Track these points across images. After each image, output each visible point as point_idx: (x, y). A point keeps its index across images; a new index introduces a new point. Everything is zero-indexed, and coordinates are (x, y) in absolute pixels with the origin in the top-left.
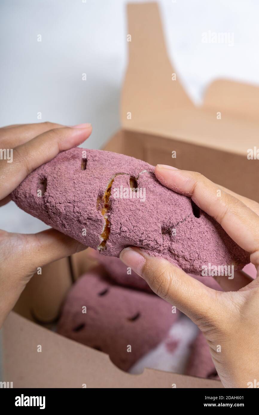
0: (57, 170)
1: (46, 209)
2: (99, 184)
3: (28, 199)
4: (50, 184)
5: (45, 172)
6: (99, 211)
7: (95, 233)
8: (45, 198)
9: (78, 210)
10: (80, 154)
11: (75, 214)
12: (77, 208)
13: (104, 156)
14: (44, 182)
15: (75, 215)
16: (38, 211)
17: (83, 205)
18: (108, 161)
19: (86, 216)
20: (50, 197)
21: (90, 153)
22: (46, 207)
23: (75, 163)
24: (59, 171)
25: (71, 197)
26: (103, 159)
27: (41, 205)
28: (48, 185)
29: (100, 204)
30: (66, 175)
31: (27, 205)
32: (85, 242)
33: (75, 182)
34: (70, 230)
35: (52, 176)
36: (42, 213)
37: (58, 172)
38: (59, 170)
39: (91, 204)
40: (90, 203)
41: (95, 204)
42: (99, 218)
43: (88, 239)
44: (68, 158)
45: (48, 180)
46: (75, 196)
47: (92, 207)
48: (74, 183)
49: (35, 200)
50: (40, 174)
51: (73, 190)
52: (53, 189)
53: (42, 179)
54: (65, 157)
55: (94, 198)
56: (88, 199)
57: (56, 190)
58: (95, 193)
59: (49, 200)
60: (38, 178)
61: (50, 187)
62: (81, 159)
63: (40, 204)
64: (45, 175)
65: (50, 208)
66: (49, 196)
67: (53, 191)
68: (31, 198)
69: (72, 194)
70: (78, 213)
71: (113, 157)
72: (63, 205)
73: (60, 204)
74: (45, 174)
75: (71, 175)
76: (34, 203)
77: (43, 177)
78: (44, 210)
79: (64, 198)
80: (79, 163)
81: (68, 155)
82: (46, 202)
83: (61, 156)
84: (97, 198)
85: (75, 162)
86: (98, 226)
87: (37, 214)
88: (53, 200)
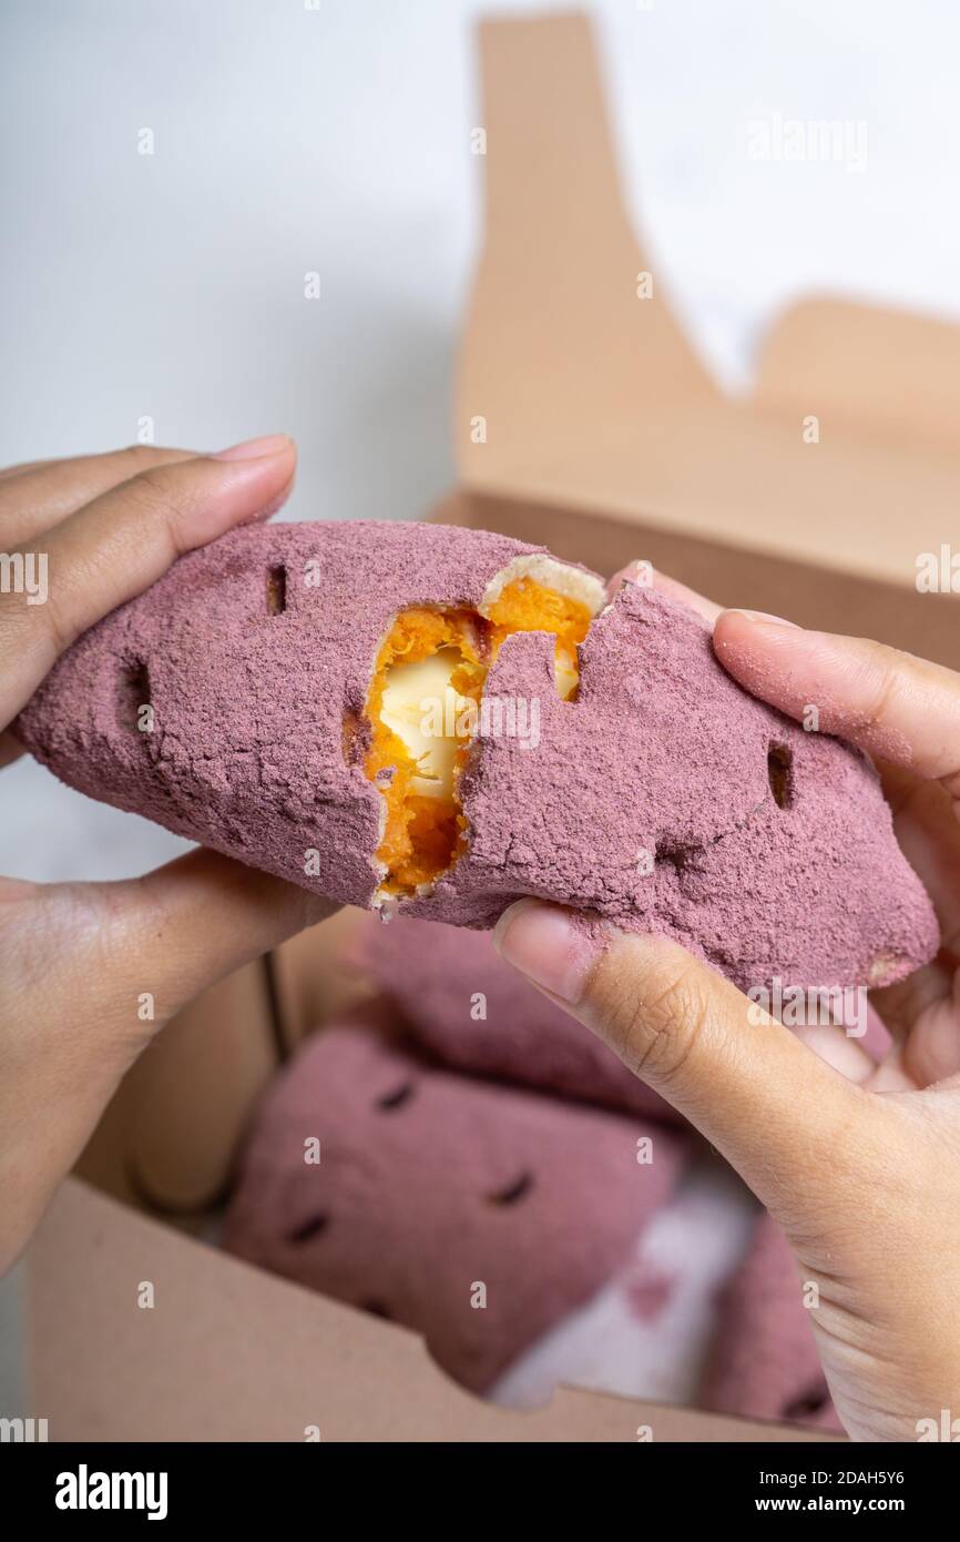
0: (178, 627)
1: (161, 783)
2: (340, 664)
3: (91, 753)
4: (161, 687)
5: (137, 641)
6: (356, 767)
7: (352, 849)
8: (151, 742)
9: (276, 775)
10: (257, 550)
11: (268, 790)
12: (273, 767)
13: (345, 543)
14: (138, 683)
15: (269, 794)
16: (135, 793)
17: (292, 753)
18: (363, 560)
19: (308, 794)
20: (167, 739)
21: (293, 542)
22: (158, 774)
23: (242, 589)
24: (188, 633)
25: (244, 730)
26: (343, 558)
27: (140, 770)
28: (153, 692)
29: (354, 738)
30: (214, 646)
31: (91, 777)
32: (324, 888)
33: (253, 666)
34: (261, 847)
35: (164, 654)
36: (150, 798)
37: (182, 636)
38: (186, 626)
39: (322, 747)
40: (316, 744)
41: (337, 744)
42: (358, 793)
43: (330, 875)
44: (213, 575)
45: (151, 672)
46: (257, 722)
47: (327, 756)
48: (249, 671)
49: (117, 754)
50: (122, 653)
51: (249, 698)
52: (174, 703)
53: (131, 667)
54: (201, 572)
55: (329, 719)
56: (307, 727)
57: (187, 710)
58: (331, 702)
59: (167, 750)
60: (117, 668)
61: (164, 698)
62: (262, 569)
63: (136, 768)
64: (138, 654)
65: (174, 777)
66: (164, 734)
67: (175, 714)
68: (101, 749)
69: (247, 717)
70: (279, 785)
71: (379, 539)
72: (219, 763)
73: (208, 758)
74: (138, 651)
75: (233, 641)
76: (115, 766)
77: (132, 662)
78: (156, 787)
79: (219, 737)
80: (257, 588)
81: (214, 562)
82: (154, 757)
83: (188, 569)
84: (340, 720)
85: (243, 586)
86: (358, 825)
87: (131, 803)
88: (181, 750)
